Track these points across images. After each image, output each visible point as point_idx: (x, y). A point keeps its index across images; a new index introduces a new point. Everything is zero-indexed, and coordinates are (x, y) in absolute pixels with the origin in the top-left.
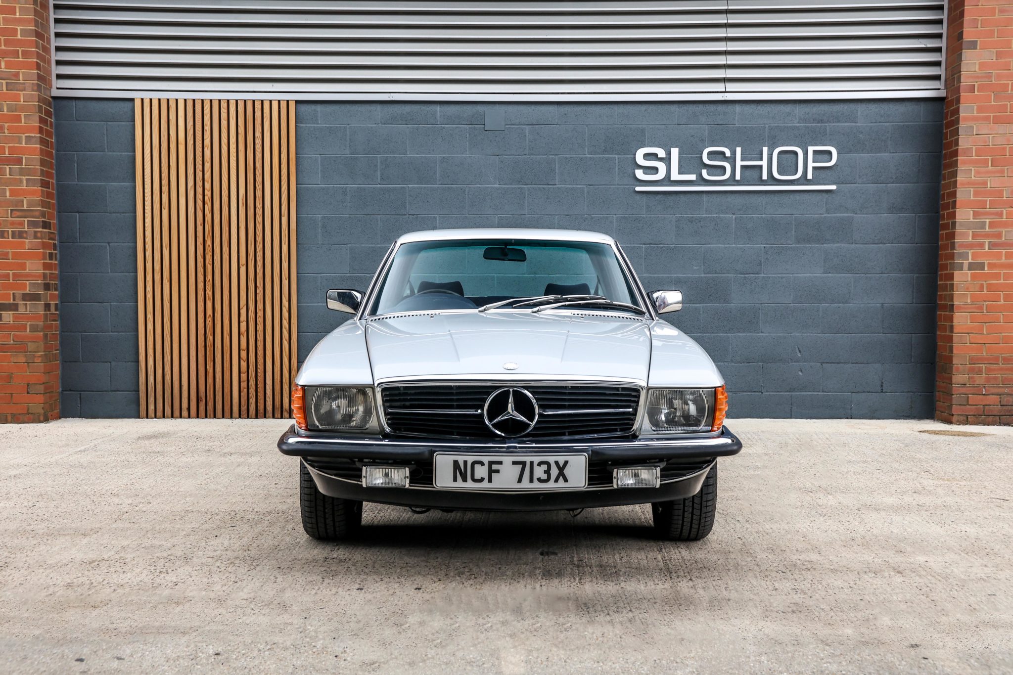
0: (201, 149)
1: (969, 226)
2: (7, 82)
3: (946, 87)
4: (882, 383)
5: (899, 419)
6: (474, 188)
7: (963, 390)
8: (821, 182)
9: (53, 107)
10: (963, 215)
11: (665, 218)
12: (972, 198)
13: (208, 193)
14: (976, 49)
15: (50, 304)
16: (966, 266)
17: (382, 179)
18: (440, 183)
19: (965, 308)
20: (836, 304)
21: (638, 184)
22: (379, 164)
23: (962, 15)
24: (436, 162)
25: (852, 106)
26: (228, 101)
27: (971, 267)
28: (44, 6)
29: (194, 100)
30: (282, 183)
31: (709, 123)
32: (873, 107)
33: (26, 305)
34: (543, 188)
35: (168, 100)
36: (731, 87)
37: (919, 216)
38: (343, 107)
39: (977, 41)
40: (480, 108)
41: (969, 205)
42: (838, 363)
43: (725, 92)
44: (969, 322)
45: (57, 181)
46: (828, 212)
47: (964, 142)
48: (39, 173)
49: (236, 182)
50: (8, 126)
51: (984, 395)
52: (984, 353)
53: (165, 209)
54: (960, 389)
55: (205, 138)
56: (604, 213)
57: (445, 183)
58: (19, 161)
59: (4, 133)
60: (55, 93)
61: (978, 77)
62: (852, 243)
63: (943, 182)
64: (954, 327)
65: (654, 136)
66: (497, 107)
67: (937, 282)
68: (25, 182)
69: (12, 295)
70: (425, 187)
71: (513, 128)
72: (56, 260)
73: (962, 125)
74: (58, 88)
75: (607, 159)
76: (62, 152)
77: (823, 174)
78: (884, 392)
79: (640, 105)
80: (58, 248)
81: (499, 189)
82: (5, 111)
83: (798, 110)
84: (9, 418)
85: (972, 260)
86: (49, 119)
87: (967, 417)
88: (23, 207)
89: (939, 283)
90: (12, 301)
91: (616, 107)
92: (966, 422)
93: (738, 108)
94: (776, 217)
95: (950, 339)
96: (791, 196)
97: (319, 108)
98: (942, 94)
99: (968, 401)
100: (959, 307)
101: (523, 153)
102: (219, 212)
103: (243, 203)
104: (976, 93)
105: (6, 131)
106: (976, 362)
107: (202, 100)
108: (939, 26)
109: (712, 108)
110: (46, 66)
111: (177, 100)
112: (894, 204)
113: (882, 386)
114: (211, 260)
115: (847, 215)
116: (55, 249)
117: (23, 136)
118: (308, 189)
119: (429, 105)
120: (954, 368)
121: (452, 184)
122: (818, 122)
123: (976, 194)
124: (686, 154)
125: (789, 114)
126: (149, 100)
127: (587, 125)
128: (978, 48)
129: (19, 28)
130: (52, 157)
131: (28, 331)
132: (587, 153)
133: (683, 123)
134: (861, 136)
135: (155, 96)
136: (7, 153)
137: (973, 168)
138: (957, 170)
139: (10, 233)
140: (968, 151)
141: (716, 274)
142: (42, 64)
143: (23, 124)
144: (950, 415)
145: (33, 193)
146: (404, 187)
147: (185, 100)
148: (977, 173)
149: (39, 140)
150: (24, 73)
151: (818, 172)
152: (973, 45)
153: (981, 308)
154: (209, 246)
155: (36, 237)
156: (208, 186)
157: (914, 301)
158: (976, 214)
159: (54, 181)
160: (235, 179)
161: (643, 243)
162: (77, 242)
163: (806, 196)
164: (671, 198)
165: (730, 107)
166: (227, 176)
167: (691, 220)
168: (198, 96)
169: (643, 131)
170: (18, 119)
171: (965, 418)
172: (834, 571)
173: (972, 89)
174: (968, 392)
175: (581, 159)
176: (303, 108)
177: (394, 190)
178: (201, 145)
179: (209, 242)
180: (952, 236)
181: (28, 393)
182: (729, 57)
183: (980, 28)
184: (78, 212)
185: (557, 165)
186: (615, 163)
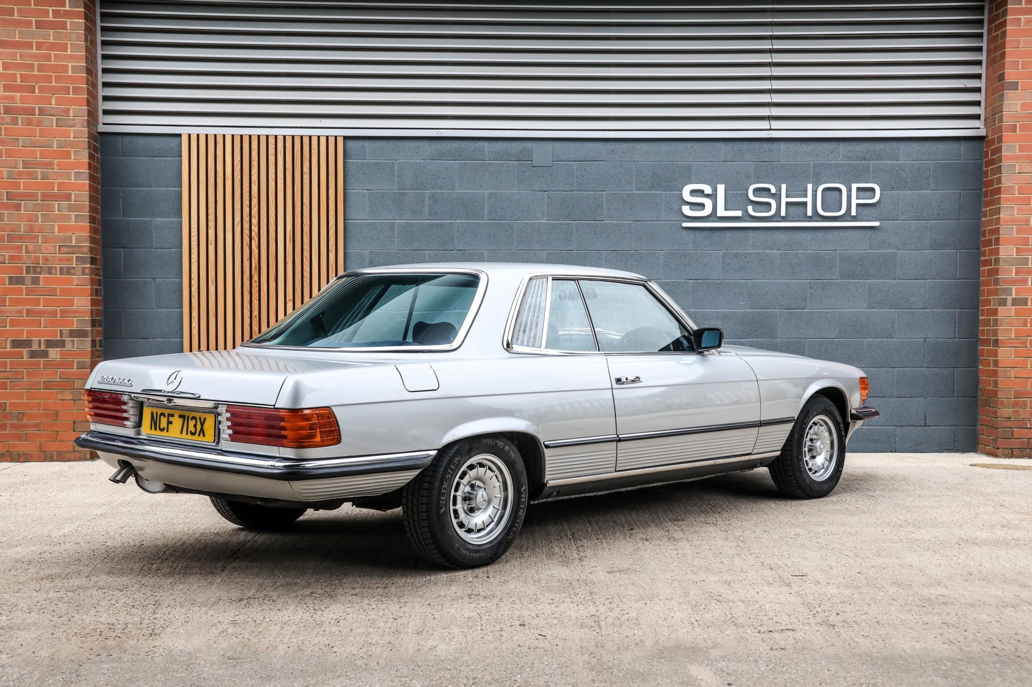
0: (248, 185)
1: (1012, 262)
2: (57, 119)
3: (986, 126)
4: (925, 417)
5: (943, 452)
6: (522, 223)
7: (1008, 424)
8: (865, 219)
9: (99, 142)
10: (1007, 251)
11: (711, 253)
12: (1015, 235)
13: (255, 229)
14: (1018, 90)
15: (95, 340)
16: (1009, 302)
17: (430, 214)
18: (488, 218)
19: (1009, 343)
20: (880, 339)
21: (685, 220)
22: (427, 199)
23: (1003, 56)
24: (484, 198)
25: (894, 145)
26: (276, 136)
27: (1015, 302)
28: (93, 43)
29: (242, 136)
30: (330, 219)
31: (754, 160)
32: (915, 146)
33: (73, 341)
34: (591, 224)
35: (215, 136)
36: (775, 124)
37: (961, 252)
38: (391, 143)
39: (1018, 82)
40: (528, 144)
41: (1013, 241)
42: (882, 397)
43: (770, 130)
44: (1013, 356)
45: (102, 216)
46: (871, 247)
47: (1007, 180)
48: (88, 209)
49: (283, 218)
50: (58, 162)
51: (1029, 428)
52: (1029, 387)
53: (211, 244)
54: (1006, 422)
55: (252, 173)
56: (651, 249)
57: (494, 218)
58: (68, 197)
59: (54, 169)
60: (102, 128)
61: (1019, 117)
62: (895, 279)
63: (983, 219)
64: (999, 361)
65: (700, 173)
66: (544, 144)
67: (978, 317)
68: (73, 218)
69: (59, 331)
70: (473, 223)
71: (561, 164)
72: (100, 296)
73: (1005, 164)
74: (104, 124)
75: (654, 195)
76: (107, 188)
77: (866, 211)
78: (928, 426)
79: (686, 142)
80: (102, 284)
81: (547, 224)
82: (55, 147)
83: (842, 148)
84: (55, 457)
85: (1016, 295)
86: (96, 155)
87: (1013, 451)
88: (71, 243)
89: (980, 318)
90: (59, 338)
91: (662, 144)
92: (1012, 456)
93: (783, 146)
94: (820, 253)
95: (995, 373)
96: (835, 233)
97: (367, 144)
98: (982, 132)
99: (1013, 435)
100: (1003, 342)
101: (570, 189)
102: (266, 248)
103: (290, 238)
104: (1018, 132)
105: (55, 167)
106: (1021, 396)
107: (250, 136)
108: (979, 67)
109: (757, 145)
110: (94, 101)
111: (224, 136)
112: (936, 240)
113: (925, 420)
114: (258, 296)
115: (890, 251)
116: (100, 286)
117: (73, 172)
118: (355, 224)
119: (477, 142)
120: (999, 403)
121: (500, 220)
122: (862, 160)
123: (1019, 231)
124: (731, 191)
125: (833, 152)
126: (196, 136)
127: (634, 162)
128: (1020, 88)
129: (70, 65)
130: (97, 193)
131: (75, 367)
132: (634, 189)
133: (729, 160)
134: (903, 173)
135: (202, 131)
136: (56, 189)
137: (1016, 206)
138: (1000, 207)
139: (58, 269)
140: (1010, 190)
141: (761, 309)
142: (91, 100)
143: (72, 160)
144: (995, 448)
145: (81, 229)
146: (451, 223)
147: (233, 136)
148: (1020, 210)
149: (88, 176)
150: (74, 109)
151: (861, 209)
152: (1014, 86)
153: (1025, 343)
154: (256, 281)
155: (83, 273)
156: (255, 221)
157: (956, 336)
158: (1019, 251)
159: (99, 217)
160: (283, 215)
161: (689, 278)
162: (122, 278)
163: (850, 232)
164: (717, 234)
165: (775, 145)
166: (274, 212)
167: (737, 256)
168: (246, 132)
169: (689, 168)
170: (67, 155)
171: (1010, 452)
172: (972, 605)
173: (1013, 129)
174: (1012, 426)
175: (629, 195)
176: (351, 144)
177: (441, 225)
178: (248, 181)
179: (255, 278)
180: (996, 272)
181: (74, 431)
182: (773, 96)
183: (1020, 70)
184: (123, 248)
185: (605, 201)
186: (662, 200)
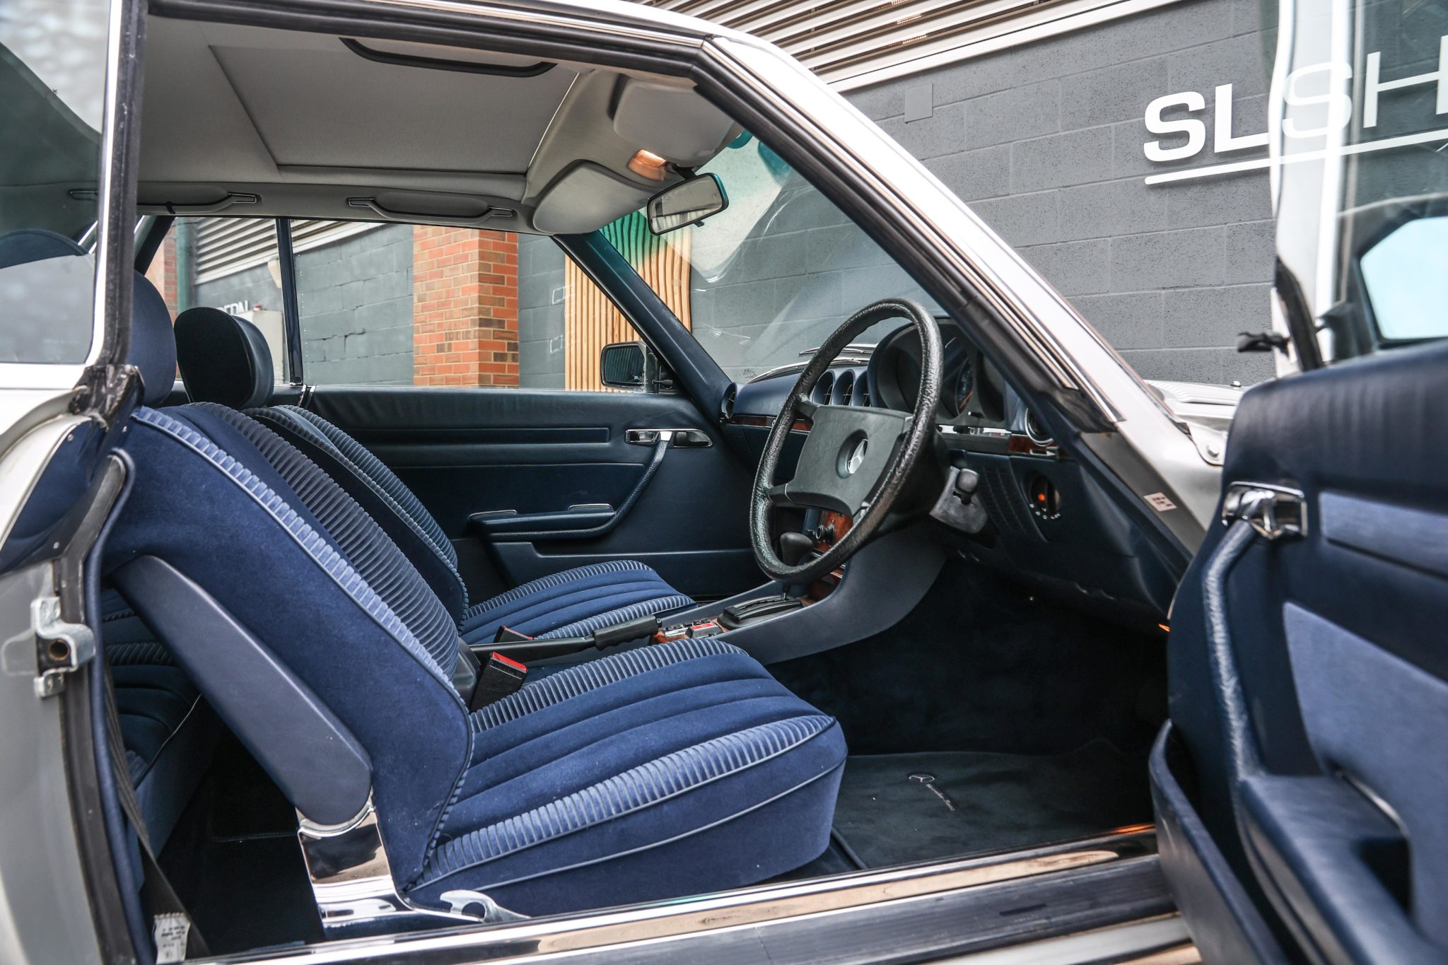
11: (1205, 232)
21: (1152, 170)
34: (990, 204)
40: (899, 88)
56: (1089, 236)
65: (1183, 72)
66: (920, 80)
68: (467, 279)
71: (943, 111)
75: (1095, 134)
79: (1156, 17)
88: (467, 305)
91: (1110, 33)
101: (957, 150)
124: (1251, 94)
127: (1059, 79)
132: (1060, 129)
133: (1246, 30)
139: (461, 333)
145: (473, 289)
146: (802, 234)
155: (475, 337)
161: (1161, 286)
164: (1219, 190)
169: (1162, 66)
175: (1051, 141)
177: (791, 239)
184: (532, 307)
185: (1011, 159)
186: (1110, 139)
